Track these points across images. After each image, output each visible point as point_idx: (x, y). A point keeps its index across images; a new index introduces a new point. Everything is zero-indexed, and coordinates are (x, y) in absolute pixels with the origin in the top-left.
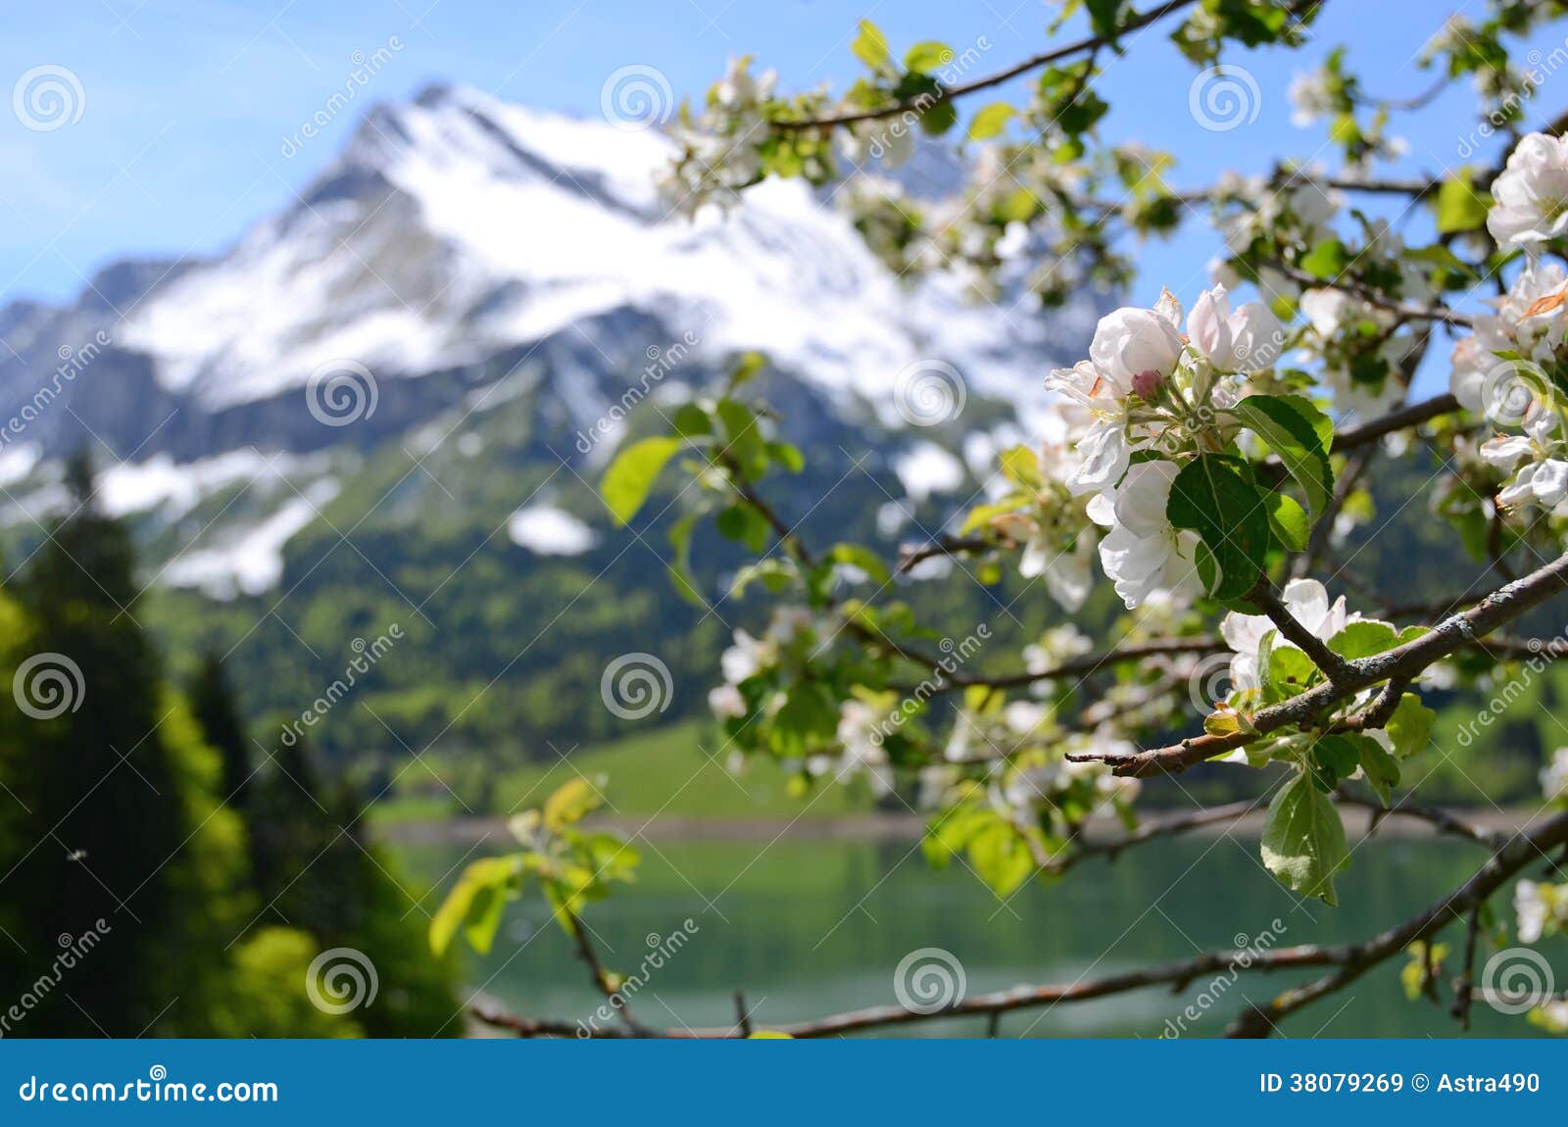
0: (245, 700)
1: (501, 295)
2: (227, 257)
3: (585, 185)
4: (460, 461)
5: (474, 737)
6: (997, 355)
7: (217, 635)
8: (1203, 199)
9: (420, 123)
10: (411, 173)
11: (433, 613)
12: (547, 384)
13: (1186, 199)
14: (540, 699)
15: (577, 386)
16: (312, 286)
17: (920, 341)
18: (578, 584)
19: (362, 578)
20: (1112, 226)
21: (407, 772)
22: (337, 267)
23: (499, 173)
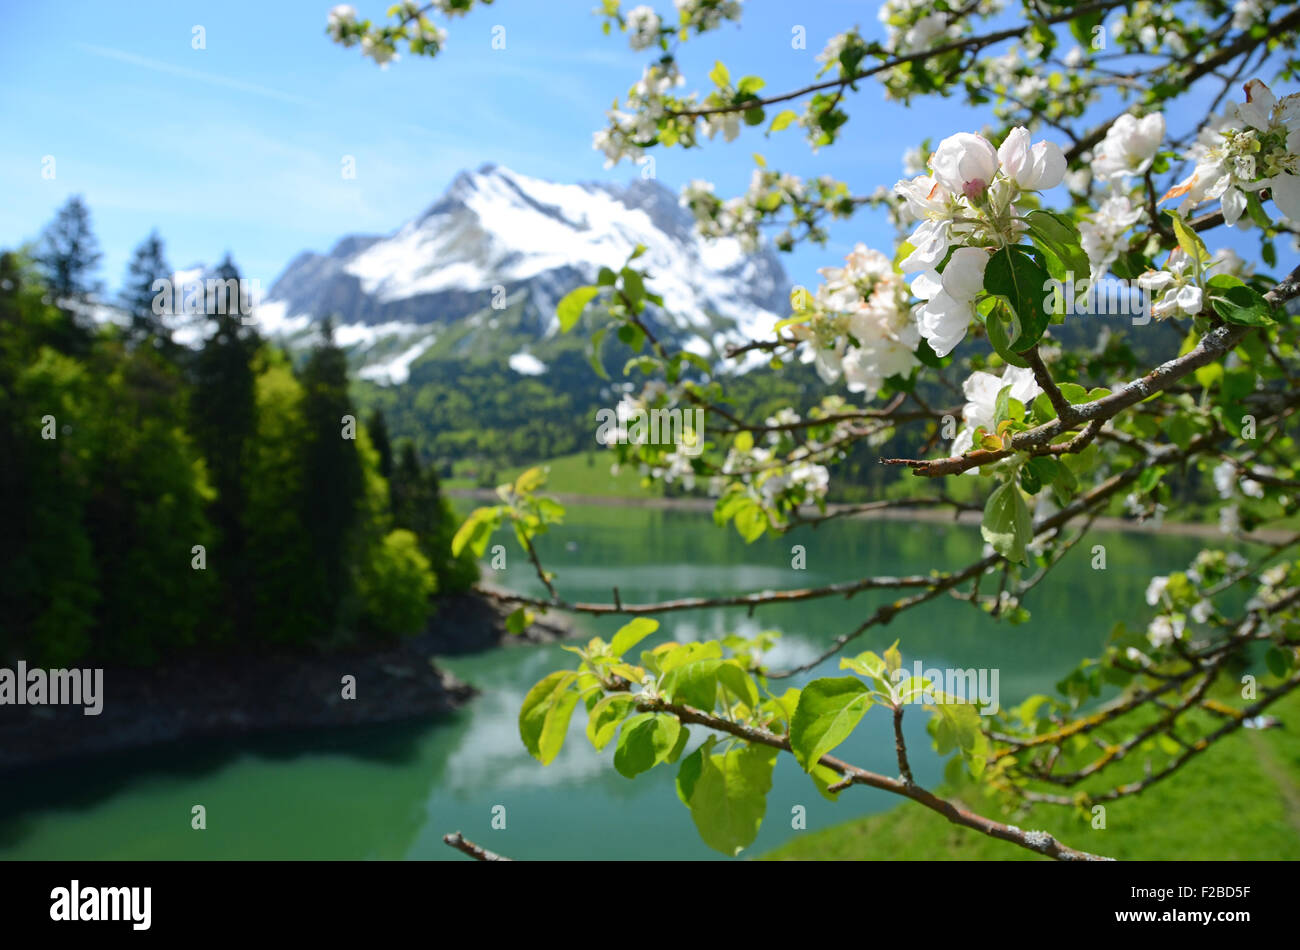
0: (390, 431)
1: (511, 259)
2: (394, 236)
3: (552, 212)
4: (489, 330)
5: (489, 453)
6: (730, 298)
7: (380, 401)
8: (867, 201)
9: (481, 181)
10: (475, 202)
11: (473, 398)
12: (529, 299)
13: (858, 202)
14: (518, 438)
15: (542, 300)
16: (430, 249)
17: (696, 290)
18: (537, 388)
19: (442, 381)
20: (818, 213)
21: (459, 467)
22: (441, 242)
23: (515, 204)
